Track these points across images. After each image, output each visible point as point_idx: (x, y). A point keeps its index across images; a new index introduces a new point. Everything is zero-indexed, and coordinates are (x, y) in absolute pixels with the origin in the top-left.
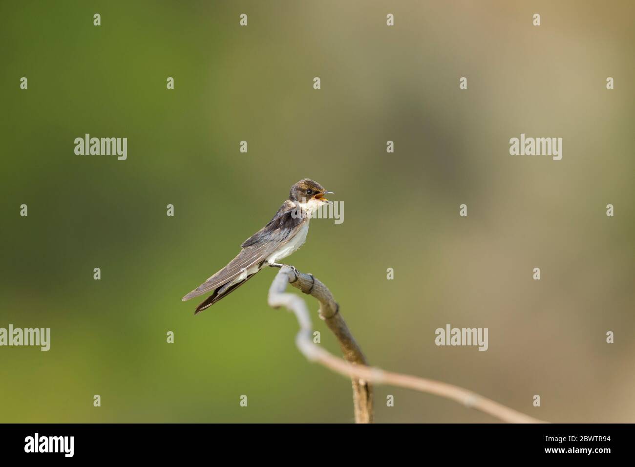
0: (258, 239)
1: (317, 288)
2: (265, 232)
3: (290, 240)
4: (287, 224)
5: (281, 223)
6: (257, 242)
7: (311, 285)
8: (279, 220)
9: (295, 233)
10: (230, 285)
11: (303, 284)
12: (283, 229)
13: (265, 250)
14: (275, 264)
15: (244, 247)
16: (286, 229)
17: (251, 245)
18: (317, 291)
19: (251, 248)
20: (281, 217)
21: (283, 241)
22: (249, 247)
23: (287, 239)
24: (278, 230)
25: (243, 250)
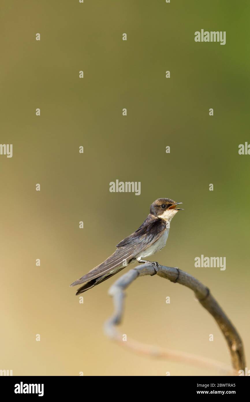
0: (129, 242)
1: (182, 278)
2: (135, 236)
3: (153, 244)
4: (151, 231)
5: (148, 229)
6: (128, 243)
7: (177, 276)
8: (146, 227)
9: (157, 239)
10: (106, 275)
11: (169, 275)
12: (148, 235)
13: (135, 250)
14: (141, 261)
15: (118, 247)
16: (151, 235)
17: (123, 246)
18: (183, 280)
19: (124, 248)
20: (148, 226)
21: (149, 244)
22: (122, 247)
23: (151, 243)
24: (145, 235)
25: (117, 249)
